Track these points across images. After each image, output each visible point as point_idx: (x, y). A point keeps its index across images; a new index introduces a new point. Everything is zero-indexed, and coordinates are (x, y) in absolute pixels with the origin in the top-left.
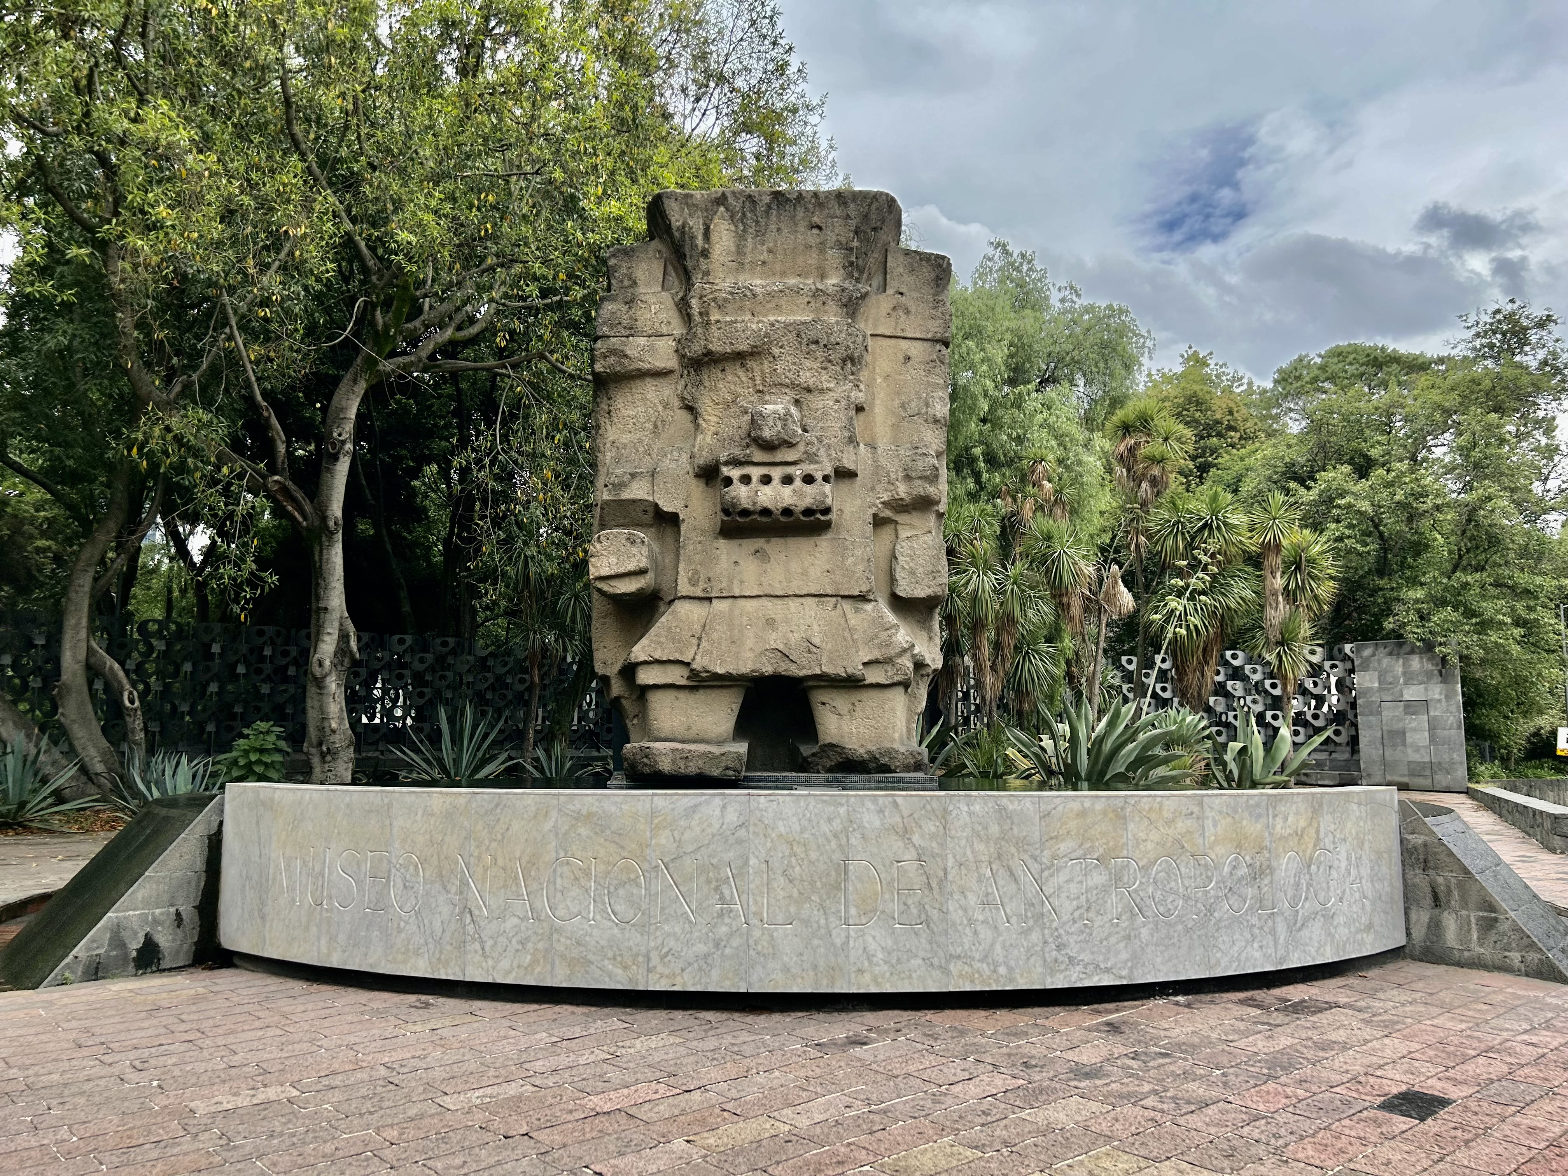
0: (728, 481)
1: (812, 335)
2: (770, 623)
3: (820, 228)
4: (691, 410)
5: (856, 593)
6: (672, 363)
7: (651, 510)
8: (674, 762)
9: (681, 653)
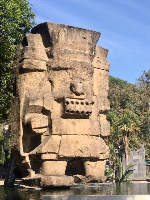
0: (68, 103)
1: (85, 66)
2: (77, 142)
3: (85, 38)
4: (50, 81)
5: (97, 135)
6: (45, 68)
7: (42, 109)
8: (57, 182)
9: (55, 150)
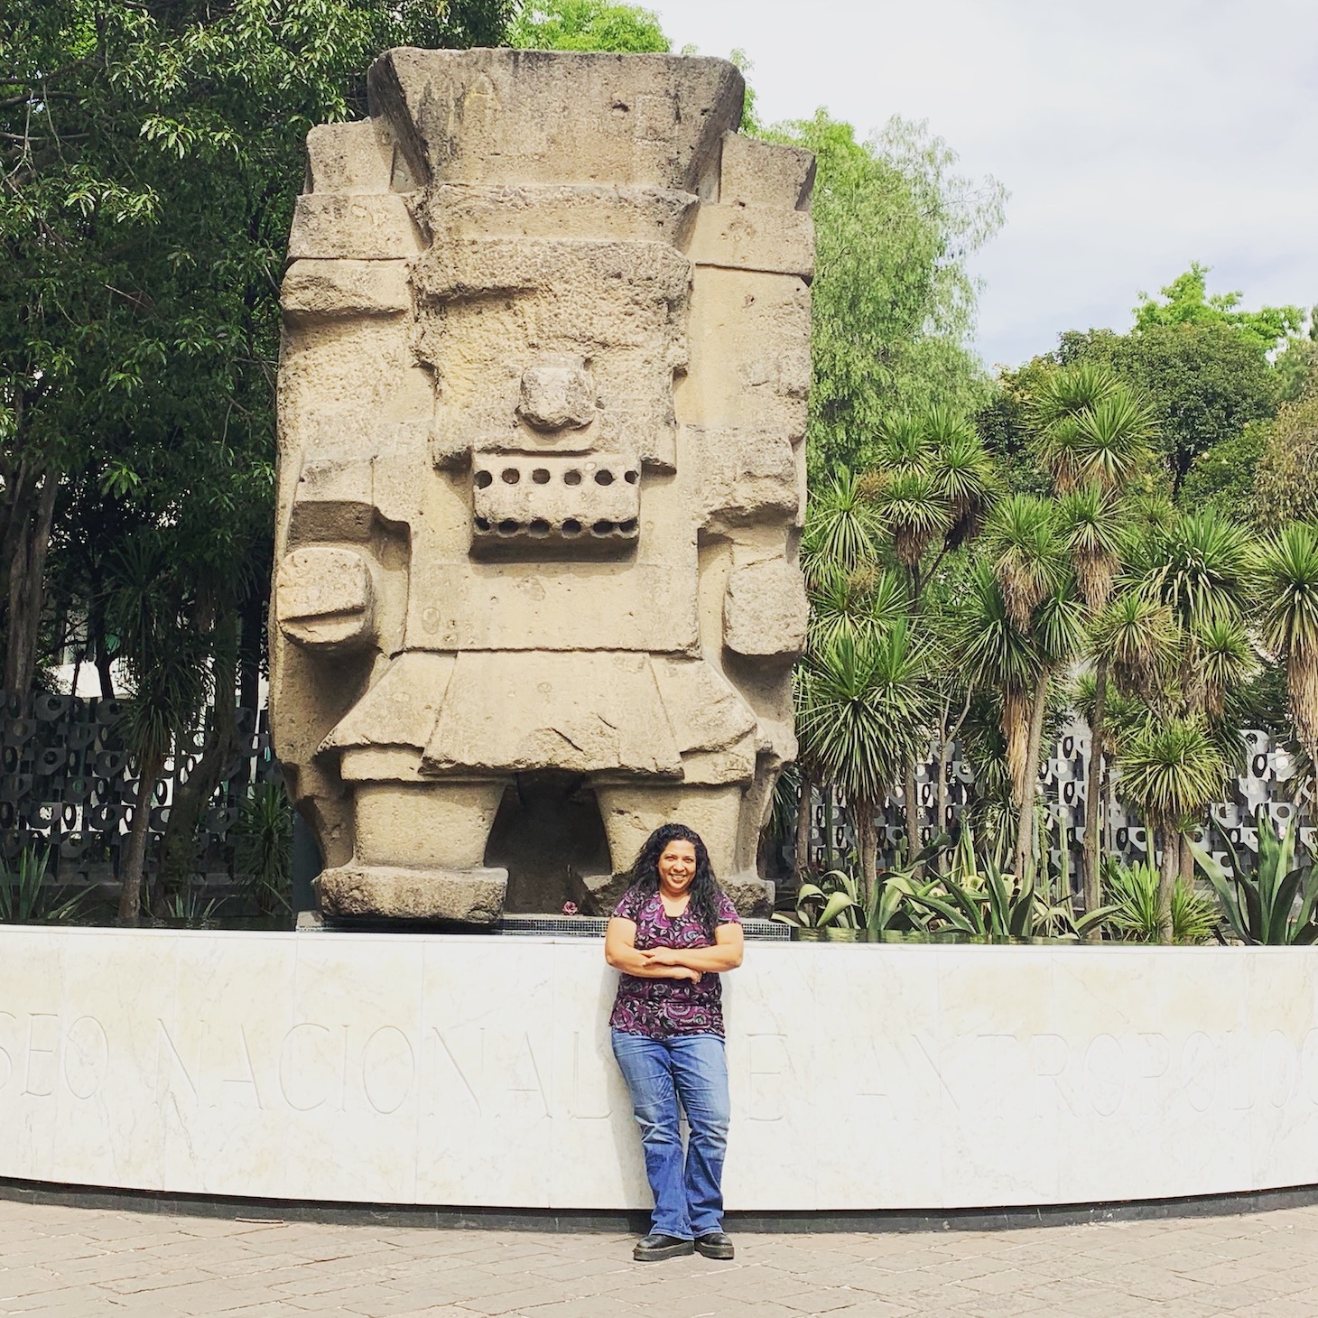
0: (485, 479)
1: (613, 265)
2: (544, 688)
3: (625, 108)
4: (428, 368)
5: (673, 647)
6: (403, 299)
7: (369, 516)
8: (398, 896)
9: (411, 734)
